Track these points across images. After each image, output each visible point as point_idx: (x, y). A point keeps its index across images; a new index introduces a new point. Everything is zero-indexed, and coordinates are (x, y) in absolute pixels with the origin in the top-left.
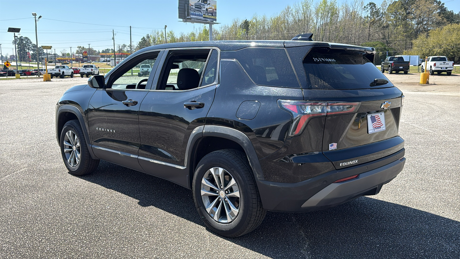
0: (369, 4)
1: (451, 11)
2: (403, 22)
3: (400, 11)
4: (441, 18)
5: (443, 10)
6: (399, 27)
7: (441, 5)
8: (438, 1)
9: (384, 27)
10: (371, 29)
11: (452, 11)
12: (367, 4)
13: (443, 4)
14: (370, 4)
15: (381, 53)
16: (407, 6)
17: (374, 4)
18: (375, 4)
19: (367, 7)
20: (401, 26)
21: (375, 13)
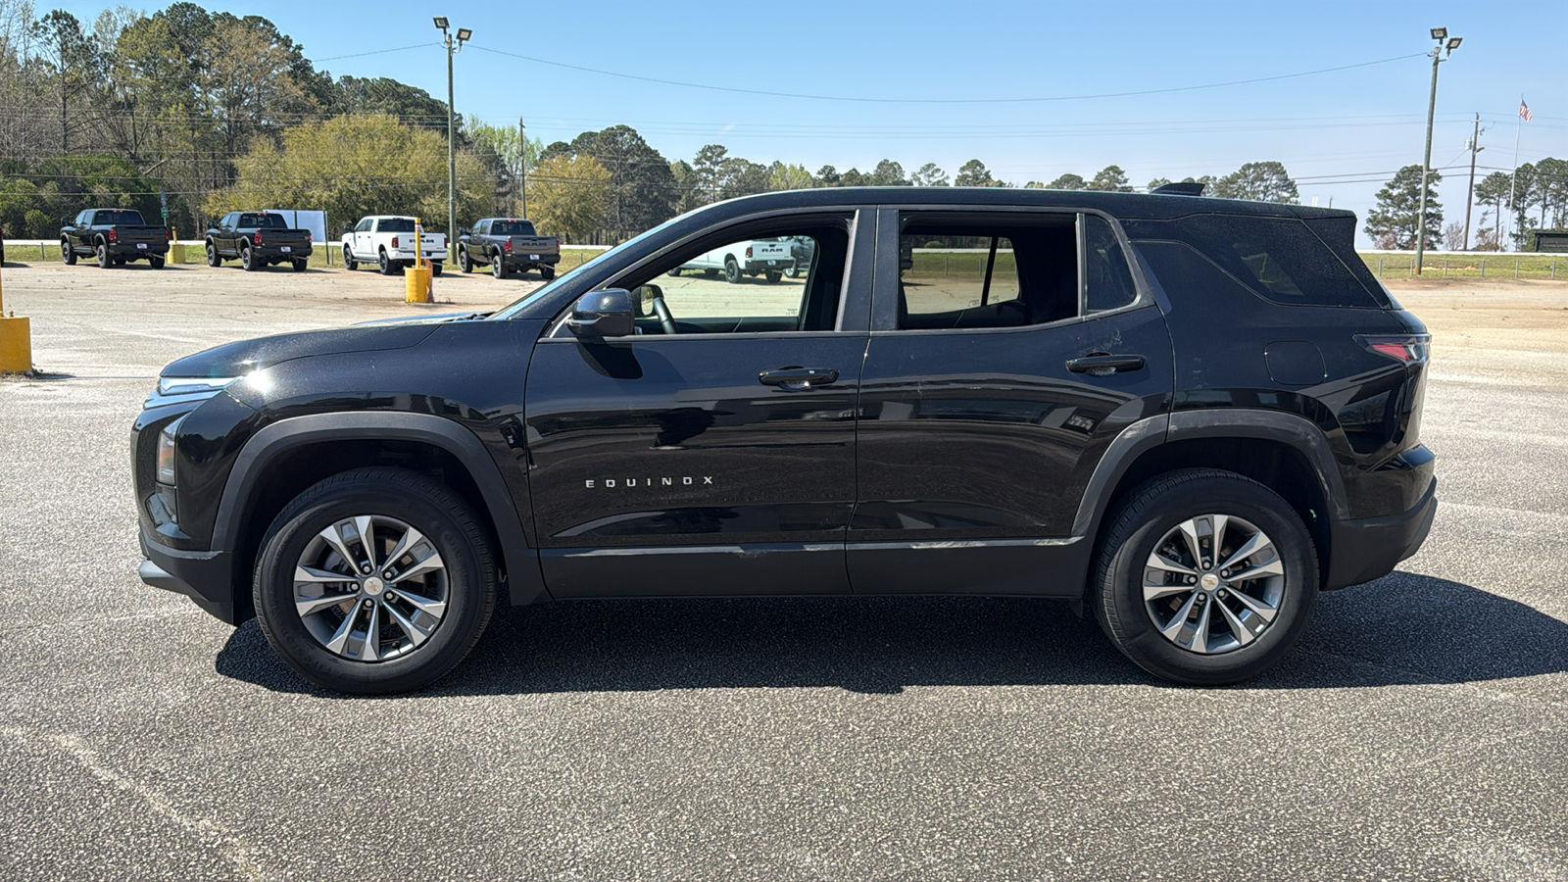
0: (51, 14)
1: (323, 72)
2: (183, 95)
3: (165, 54)
4: (301, 93)
5: (301, 69)
6: (172, 111)
7: (291, 50)
8: (282, 36)
9: (118, 105)
10: (68, 107)
11: (328, 72)
12: (43, 16)
13: (299, 47)
14: (57, 16)
15: (125, 195)
16: (187, 41)
17: (72, 18)
18: (75, 18)
19: (43, 24)
20: (180, 108)
21: (77, 50)
